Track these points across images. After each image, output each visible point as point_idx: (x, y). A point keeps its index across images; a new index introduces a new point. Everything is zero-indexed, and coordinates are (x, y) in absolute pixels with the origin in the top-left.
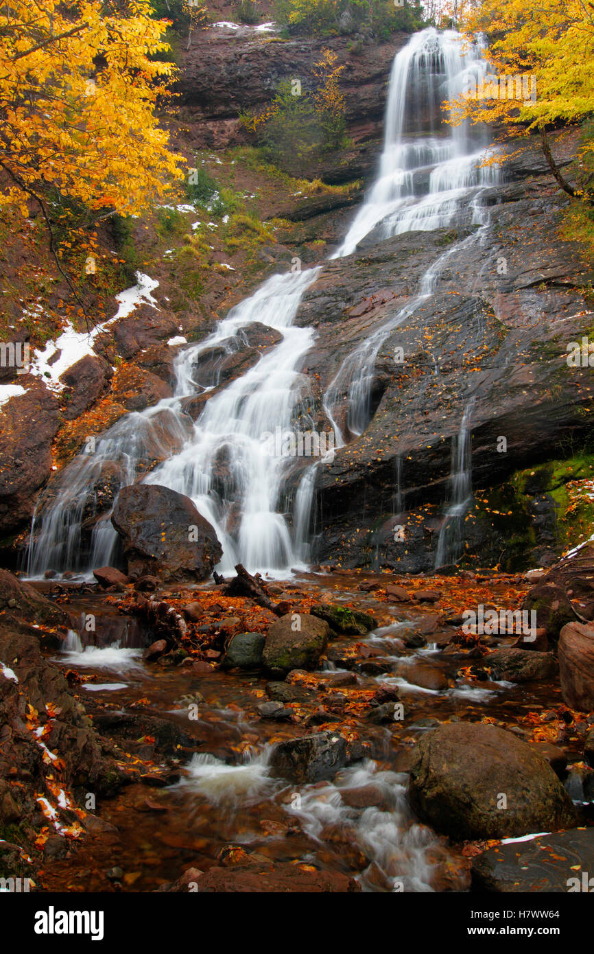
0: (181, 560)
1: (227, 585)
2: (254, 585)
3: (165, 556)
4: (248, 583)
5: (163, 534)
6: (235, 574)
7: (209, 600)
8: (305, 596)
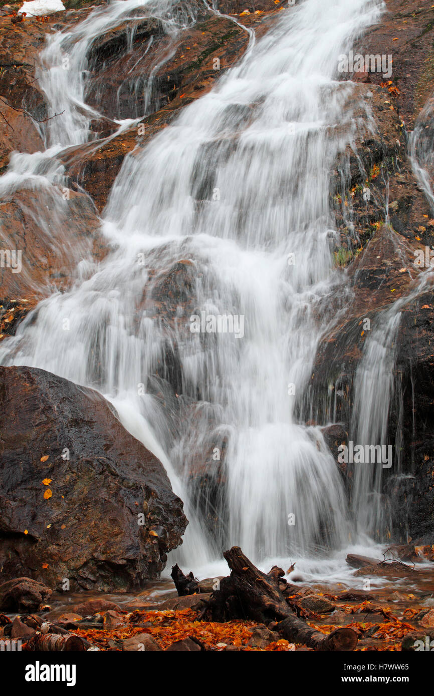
0: (93, 540)
1: (207, 597)
2: (270, 594)
3: (54, 534)
4: (257, 590)
5: (47, 482)
6: (223, 569)
7: (170, 629)
8: (386, 616)
